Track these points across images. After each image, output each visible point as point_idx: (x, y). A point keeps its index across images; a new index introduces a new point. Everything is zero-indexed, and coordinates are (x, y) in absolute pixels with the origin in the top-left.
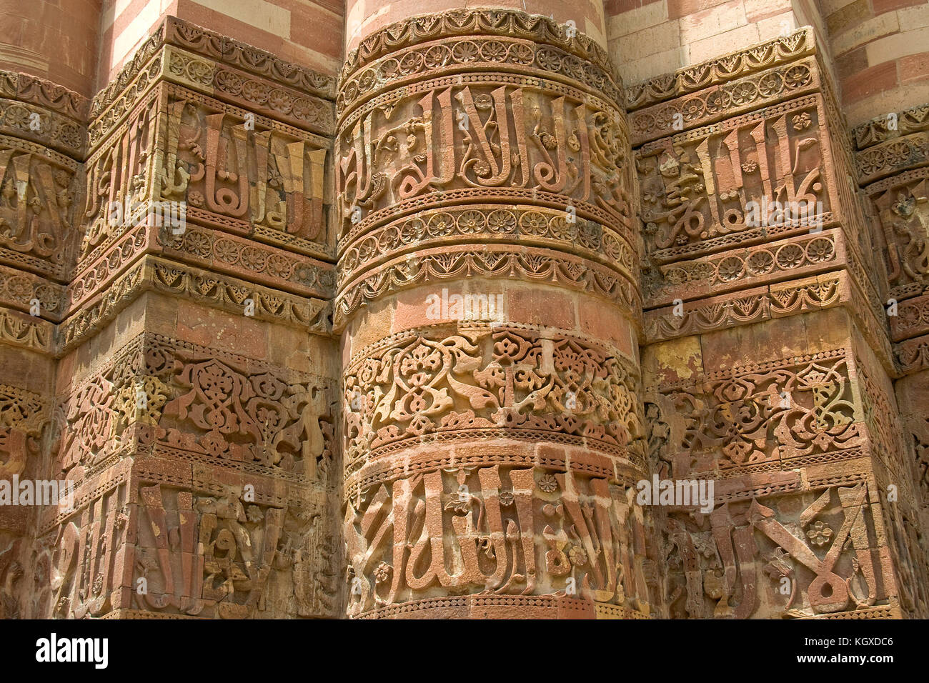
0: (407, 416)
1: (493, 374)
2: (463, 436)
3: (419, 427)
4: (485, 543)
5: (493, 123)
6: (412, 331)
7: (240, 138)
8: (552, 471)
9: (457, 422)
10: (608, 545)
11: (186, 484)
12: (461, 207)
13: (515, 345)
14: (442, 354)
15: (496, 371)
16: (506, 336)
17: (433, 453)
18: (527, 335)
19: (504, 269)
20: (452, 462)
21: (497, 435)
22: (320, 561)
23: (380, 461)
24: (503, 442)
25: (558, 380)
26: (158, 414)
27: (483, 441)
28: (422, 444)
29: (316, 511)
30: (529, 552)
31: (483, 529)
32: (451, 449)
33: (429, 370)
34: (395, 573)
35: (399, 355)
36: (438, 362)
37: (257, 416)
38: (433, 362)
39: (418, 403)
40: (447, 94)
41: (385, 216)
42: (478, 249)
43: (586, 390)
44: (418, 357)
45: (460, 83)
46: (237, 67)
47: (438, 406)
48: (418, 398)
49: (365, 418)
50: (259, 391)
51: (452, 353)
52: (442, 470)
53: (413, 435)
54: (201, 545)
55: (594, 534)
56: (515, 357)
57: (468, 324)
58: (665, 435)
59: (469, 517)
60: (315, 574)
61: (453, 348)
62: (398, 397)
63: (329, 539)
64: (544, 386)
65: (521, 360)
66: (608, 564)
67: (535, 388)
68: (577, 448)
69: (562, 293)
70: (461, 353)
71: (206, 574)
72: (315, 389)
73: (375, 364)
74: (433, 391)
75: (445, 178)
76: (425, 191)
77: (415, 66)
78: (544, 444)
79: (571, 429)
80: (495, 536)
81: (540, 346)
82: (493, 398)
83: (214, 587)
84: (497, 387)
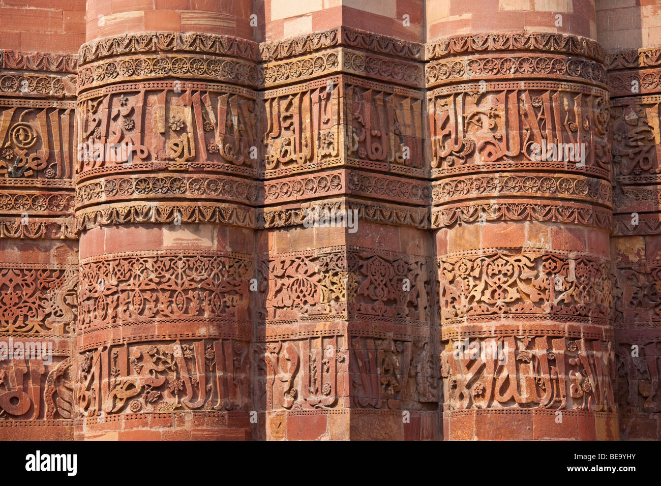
0: (492, 301)
1: (543, 281)
2: (527, 317)
3: (500, 309)
4: (540, 380)
5: (542, 117)
6: (494, 249)
7: (380, 105)
8: (573, 339)
9: (523, 309)
10: (600, 379)
11: (370, 335)
12: (524, 174)
13: (555, 264)
14: (513, 266)
15: (545, 280)
16: (550, 258)
17: (509, 326)
18: (561, 257)
19: (549, 216)
20: (521, 332)
21: (545, 318)
22: (429, 370)
23: (475, 324)
24: (549, 322)
25: (577, 284)
26: (355, 295)
27: (538, 322)
28: (502, 319)
29: (426, 341)
30: (561, 386)
31: (539, 372)
32: (521, 324)
33: (505, 275)
34: (487, 391)
35: (486, 263)
36: (511, 271)
37: (397, 287)
38: (508, 271)
39: (499, 294)
40: (515, 94)
41: (473, 169)
42: (535, 203)
43: (591, 288)
44: (498, 265)
45: (523, 88)
46: (375, 53)
47: (512, 298)
48: (499, 291)
49: (463, 295)
50: (397, 272)
51: (519, 266)
52: (515, 337)
53: (496, 313)
54: (379, 369)
55: (594, 373)
56: (555, 271)
57: (529, 249)
58: (620, 296)
59: (531, 365)
60: (427, 377)
61: (521, 264)
62: (486, 288)
63: (432, 356)
64: (570, 288)
65: (558, 273)
66: (600, 390)
67: (566, 290)
68: (587, 325)
69: (579, 229)
70: (525, 267)
71: (382, 384)
72: (421, 264)
73: (469, 264)
74: (508, 289)
75: (514, 152)
76: (501, 159)
77: (493, 69)
78: (571, 323)
79: (583, 313)
80: (544, 376)
81: (568, 264)
82: (542, 296)
83: (385, 391)
84: (545, 289)
